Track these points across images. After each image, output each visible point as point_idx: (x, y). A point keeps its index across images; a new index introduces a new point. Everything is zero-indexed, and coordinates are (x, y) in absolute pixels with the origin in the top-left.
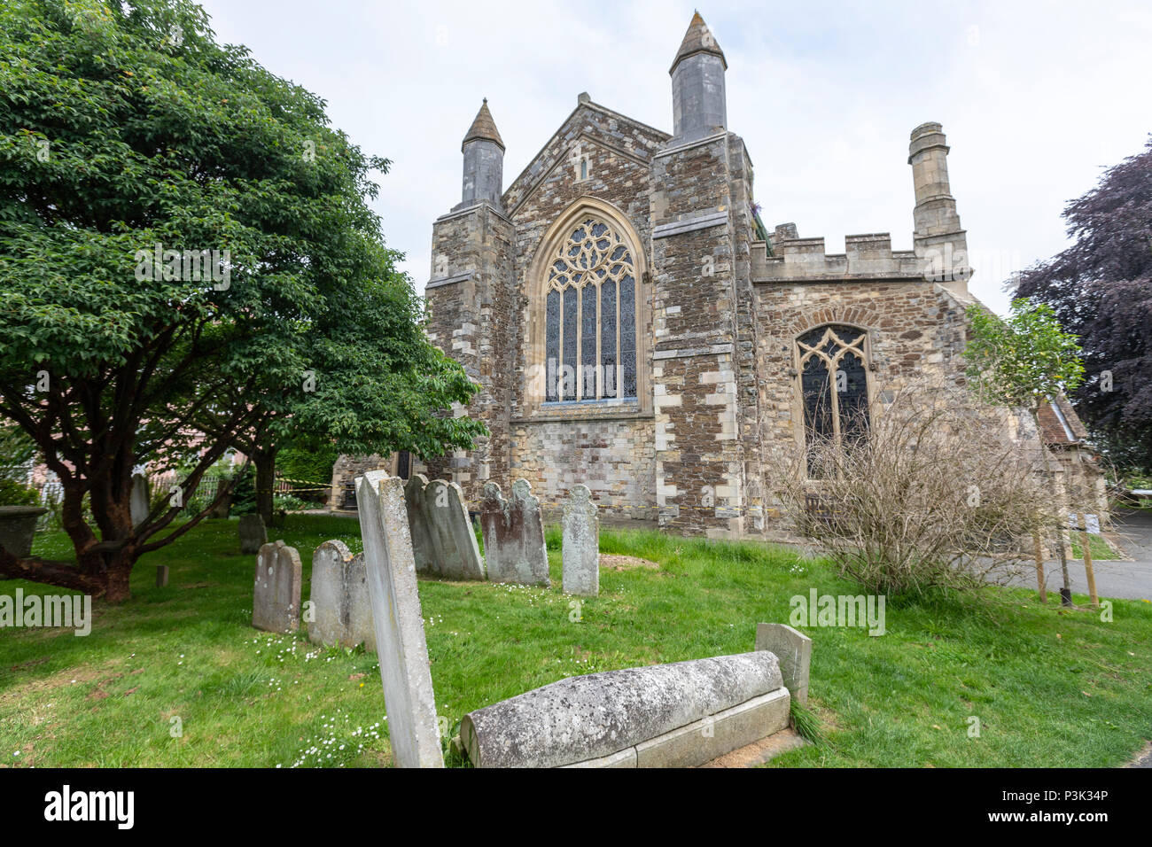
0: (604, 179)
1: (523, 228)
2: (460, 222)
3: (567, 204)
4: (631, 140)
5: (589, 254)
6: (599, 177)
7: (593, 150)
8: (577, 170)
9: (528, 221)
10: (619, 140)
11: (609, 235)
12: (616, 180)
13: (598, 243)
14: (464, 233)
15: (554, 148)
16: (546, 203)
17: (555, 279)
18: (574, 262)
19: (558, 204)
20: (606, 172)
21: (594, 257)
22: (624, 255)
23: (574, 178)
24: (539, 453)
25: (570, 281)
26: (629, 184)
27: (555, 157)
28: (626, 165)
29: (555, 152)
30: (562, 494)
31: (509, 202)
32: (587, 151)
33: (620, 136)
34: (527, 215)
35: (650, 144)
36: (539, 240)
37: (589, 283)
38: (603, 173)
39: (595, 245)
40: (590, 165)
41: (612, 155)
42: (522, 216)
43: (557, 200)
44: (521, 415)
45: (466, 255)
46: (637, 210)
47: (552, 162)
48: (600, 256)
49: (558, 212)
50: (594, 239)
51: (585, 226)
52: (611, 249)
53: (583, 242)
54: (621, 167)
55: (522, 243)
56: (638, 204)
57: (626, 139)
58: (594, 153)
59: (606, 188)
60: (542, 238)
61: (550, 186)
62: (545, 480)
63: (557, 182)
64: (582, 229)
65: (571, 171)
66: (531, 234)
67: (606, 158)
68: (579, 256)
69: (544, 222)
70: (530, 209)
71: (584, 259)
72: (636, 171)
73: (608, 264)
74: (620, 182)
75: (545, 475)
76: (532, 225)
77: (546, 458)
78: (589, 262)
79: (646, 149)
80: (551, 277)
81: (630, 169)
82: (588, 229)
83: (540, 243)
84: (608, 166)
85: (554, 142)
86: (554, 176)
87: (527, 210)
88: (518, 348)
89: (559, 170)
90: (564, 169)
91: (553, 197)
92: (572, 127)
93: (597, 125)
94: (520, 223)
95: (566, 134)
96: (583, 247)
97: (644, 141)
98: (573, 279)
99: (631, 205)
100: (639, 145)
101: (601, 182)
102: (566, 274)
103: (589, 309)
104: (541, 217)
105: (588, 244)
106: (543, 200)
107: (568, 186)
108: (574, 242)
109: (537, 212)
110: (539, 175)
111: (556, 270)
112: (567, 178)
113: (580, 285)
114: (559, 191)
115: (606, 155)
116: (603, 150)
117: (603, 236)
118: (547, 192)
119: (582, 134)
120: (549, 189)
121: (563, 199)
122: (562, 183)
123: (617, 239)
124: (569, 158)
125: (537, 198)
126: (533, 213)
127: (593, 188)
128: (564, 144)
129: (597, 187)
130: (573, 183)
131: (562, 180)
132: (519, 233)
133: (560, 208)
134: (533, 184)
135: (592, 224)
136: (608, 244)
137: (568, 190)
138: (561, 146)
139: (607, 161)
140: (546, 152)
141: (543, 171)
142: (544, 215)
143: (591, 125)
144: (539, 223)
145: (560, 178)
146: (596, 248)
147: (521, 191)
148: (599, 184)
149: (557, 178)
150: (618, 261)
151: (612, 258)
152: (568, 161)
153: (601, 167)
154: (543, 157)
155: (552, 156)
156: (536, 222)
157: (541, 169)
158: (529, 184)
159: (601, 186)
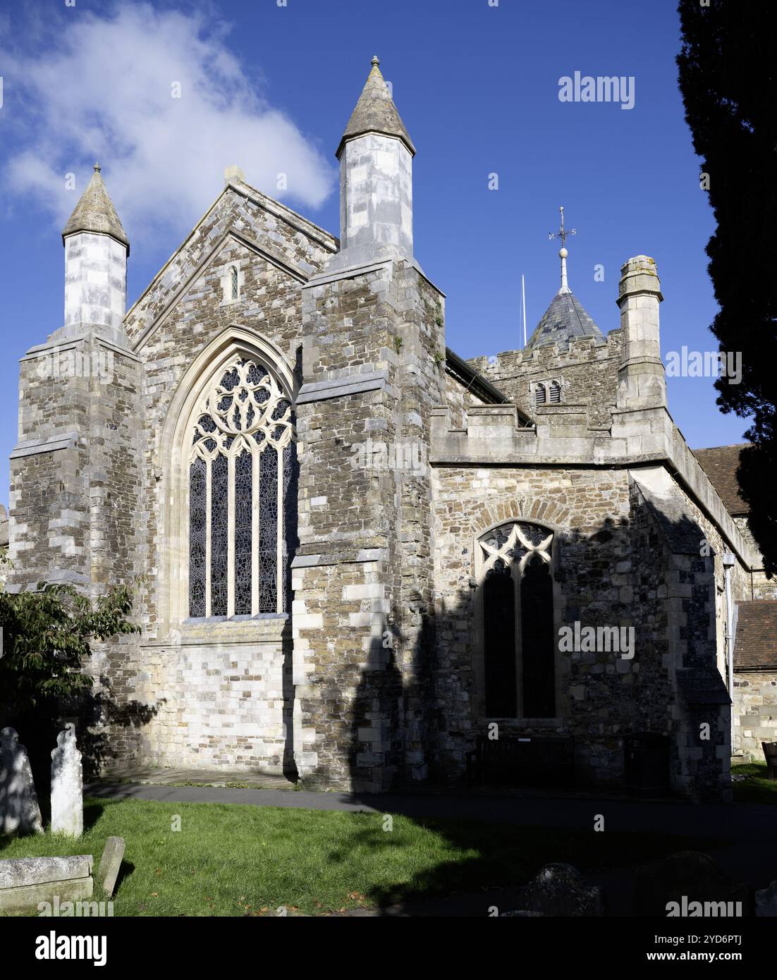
0: (260, 301)
1: (154, 367)
5: (244, 411)
6: (253, 298)
7: (245, 256)
9: (162, 356)
11: (268, 382)
12: (275, 305)
13: (256, 393)
15: (193, 248)
16: (184, 332)
17: (200, 443)
18: (224, 420)
19: (201, 334)
20: (263, 291)
21: (251, 414)
23: (221, 297)
24: (178, 688)
25: (220, 447)
27: (195, 263)
28: (288, 283)
29: (196, 255)
30: (207, 741)
32: (238, 257)
33: (281, 239)
34: (159, 347)
35: (318, 253)
36: (175, 385)
37: (244, 451)
38: (259, 292)
39: (251, 396)
40: (242, 279)
41: (270, 266)
42: (152, 350)
43: (199, 328)
44: (155, 636)
45: (64, 410)
47: (191, 270)
48: (258, 412)
49: (201, 346)
50: (250, 387)
51: (239, 366)
52: (272, 404)
53: (236, 390)
54: (281, 286)
55: (153, 390)
58: (247, 262)
59: (262, 316)
60: (179, 383)
62: (186, 725)
63: (199, 301)
64: (236, 371)
65: (216, 286)
66: (165, 377)
67: (262, 270)
68: (232, 411)
69: (181, 359)
71: (237, 417)
73: (268, 424)
74: (280, 307)
75: (186, 718)
76: (167, 362)
77: (188, 695)
79: (314, 260)
80: (196, 439)
81: (292, 290)
82: (243, 372)
83: (176, 391)
84: (264, 283)
85: (193, 241)
86: (194, 292)
87: (159, 341)
88: (150, 542)
89: (200, 282)
90: (208, 282)
91: (193, 323)
93: (251, 220)
94: (149, 359)
96: (236, 399)
97: (310, 249)
98: (224, 444)
100: (303, 253)
101: (255, 305)
102: (215, 435)
103: (244, 488)
104: (178, 352)
105: (244, 395)
106: (180, 326)
107: (212, 309)
108: (224, 391)
109: (173, 344)
110: (174, 289)
111: (201, 430)
112: (212, 296)
113: (232, 454)
114: (201, 318)
115: (261, 266)
116: (259, 259)
117: (262, 383)
118: (186, 315)
119: (231, 232)
120: (187, 312)
121: (207, 327)
122: (204, 303)
123: (280, 387)
124: (214, 266)
125: (173, 324)
126: (167, 345)
127: (246, 314)
128: (206, 244)
129: (250, 313)
130: (220, 304)
131: (206, 297)
132: (149, 373)
133: (202, 341)
134: (167, 301)
135: (247, 365)
136: (268, 396)
137: (212, 313)
138: (203, 247)
139: (263, 275)
140: (183, 256)
141: (179, 283)
142: (181, 348)
143: (242, 219)
144: (175, 360)
145: (202, 295)
146: (253, 401)
147: (151, 310)
148: (253, 308)
149: (198, 295)
150: (280, 421)
151: (273, 416)
152: (211, 269)
153: (256, 283)
154: (180, 262)
155: (191, 261)
156: (172, 360)
157: (177, 280)
158: (161, 301)
159: (255, 312)
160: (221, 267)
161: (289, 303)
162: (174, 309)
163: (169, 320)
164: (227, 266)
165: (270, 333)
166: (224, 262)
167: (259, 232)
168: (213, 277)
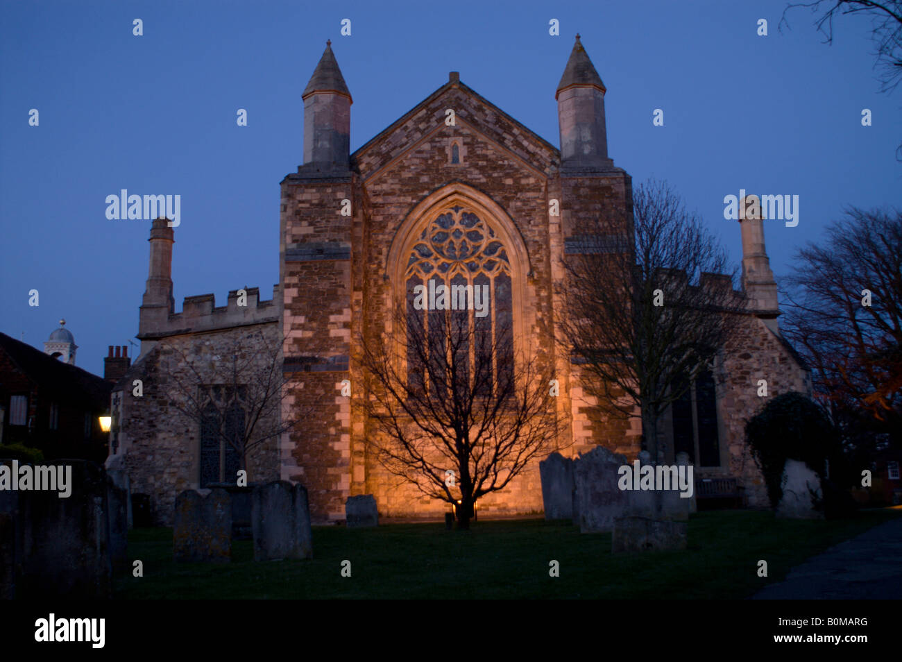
0: (482, 170)
1: (380, 200)
3: (436, 186)
4: (512, 139)
5: (457, 246)
6: (476, 166)
7: (467, 136)
8: (448, 151)
9: (386, 194)
10: (498, 134)
11: (481, 228)
12: (495, 175)
13: (468, 233)
15: (421, 120)
16: (410, 179)
17: (416, 265)
18: (439, 250)
19: (426, 183)
20: (485, 163)
21: (464, 248)
22: (499, 252)
23: (444, 159)
25: (435, 270)
26: (509, 181)
27: (422, 132)
28: (506, 162)
29: (422, 126)
32: (461, 134)
33: (500, 131)
34: (385, 187)
35: (531, 148)
36: (402, 217)
37: (459, 275)
38: (480, 163)
39: (464, 236)
40: (463, 151)
42: (378, 188)
43: (425, 179)
46: (519, 210)
47: (418, 136)
48: (471, 250)
49: (426, 193)
50: (461, 227)
51: (452, 211)
52: (484, 244)
53: (451, 230)
54: (500, 162)
55: (380, 218)
56: (519, 204)
57: (505, 135)
58: (468, 140)
59: (484, 180)
60: (406, 217)
61: (417, 161)
63: (426, 160)
64: (450, 214)
65: (441, 151)
66: (393, 210)
67: (483, 148)
69: (409, 199)
70: (390, 181)
71: (452, 248)
72: (517, 170)
73: (480, 258)
74: (500, 177)
76: (392, 199)
78: (458, 253)
79: (528, 152)
80: (412, 262)
81: (510, 167)
82: (457, 217)
84: (485, 157)
85: (420, 114)
86: (420, 152)
87: (385, 182)
90: (433, 147)
91: (419, 174)
93: (473, 112)
94: (377, 194)
96: (451, 235)
97: (525, 143)
99: (512, 204)
100: (519, 145)
101: (477, 172)
104: (403, 193)
105: (457, 233)
106: (406, 175)
107: (437, 167)
108: (439, 229)
109: (399, 187)
110: (401, 147)
111: (417, 255)
112: (437, 158)
113: (448, 276)
114: (428, 170)
117: (475, 228)
118: (413, 167)
120: (413, 165)
121: (432, 179)
122: (430, 162)
123: (492, 233)
124: (438, 137)
125: (399, 172)
126: (393, 187)
127: (469, 176)
128: (433, 119)
129: (473, 176)
130: (445, 166)
131: (432, 158)
132: (375, 206)
133: (428, 189)
134: (393, 154)
135: (460, 212)
136: (481, 237)
137: (437, 170)
138: (429, 121)
139: (484, 152)
140: (410, 124)
141: (407, 143)
142: (408, 191)
143: (465, 110)
144: (402, 199)
145: (429, 156)
146: (467, 240)
147: (378, 159)
148: (476, 175)
149: (425, 155)
150: (492, 258)
151: (485, 252)
152: (437, 139)
153: (478, 156)
154: (406, 128)
155: (417, 130)
156: (398, 198)
157: (404, 140)
158: (388, 153)
159: (477, 177)
160: (446, 139)
161: (508, 175)
162: (402, 161)
163: (396, 168)
164: (451, 139)
166: (448, 136)
167: (481, 121)
168: (438, 145)
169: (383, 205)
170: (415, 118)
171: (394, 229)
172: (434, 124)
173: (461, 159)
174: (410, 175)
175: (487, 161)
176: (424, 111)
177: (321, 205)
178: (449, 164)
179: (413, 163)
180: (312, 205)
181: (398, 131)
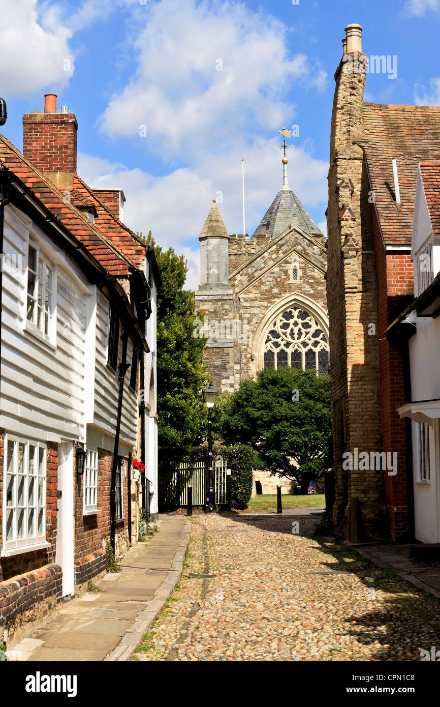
0: (311, 285)
1: (248, 304)
2: (220, 303)
5: (296, 331)
6: (307, 283)
7: (302, 263)
8: (291, 273)
9: (252, 300)
10: (321, 262)
11: (310, 320)
12: (319, 288)
13: (303, 324)
14: (223, 312)
15: (272, 253)
16: (266, 291)
17: (270, 343)
18: (285, 334)
19: (276, 294)
20: (312, 281)
21: (300, 334)
22: (321, 336)
23: (288, 278)
25: (282, 347)
27: (273, 260)
29: (274, 256)
31: (236, 283)
32: (298, 262)
33: (322, 260)
34: (251, 296)
36: (261, 315)
37: (297, 350)
38: (310, 281)
39: (300, 326)
40: (300, 273)
41: (316, 270)
42: (246, 296)
43: (275, 291)
47: (271, 263)
48: (304, 334)
49: (276, 300)
50: (300, 321)
51: (293, 310)
52: (312, 330)
53: (291, 321)
54: (323, 280)
55: (248, 316)
58: (303, 265)
59: (312, 292)
60: (264, 315)
61: (270, 279)
63: (276, 279)
64: (291, 312)
65: (286, 272)
66: (256, 310)
67: (312, 271)
68: (288, 331)
69: (265, 304)
70: (254, 291)
71: (292, 334)
73: (310, 340)
74: (323, 289)
76: (256, 303)
78: (296, 336)
80: (267, 342)
82: (296, 313)
83: (263, 318)
84: (313, 277)
85: (272, 249)
86: (272, 273)
87: (251, 292)
89: (276, 269)
90: (281, 271)
91: (272, 288)
92: (287, 242)
93: (306, 247)
94: (246, 300)
95: (282, 246)
96: (291, 326)
98: (284, 345)
101: (308, 286)
102: (279, 340)
104: (262, 300)
105: (296, 324)
106: (264, 288)
107: (283, 283)
108: (285, 320)
109: (260, 295)
110: (261, 270)
111: (271, 337)
112: (283, 277)
113: (289, 351)
114: (277, 285)
115: (311, 269)
116: (310, 266)
117: (306, 320)
118: (268, 283)
119: (294, 250)
120: (268, 282)
121: (280, 291)
122: (279, 280)
123: (317, 324)
124: (284, 263)
125: (260, 286)
126: (256, 295)
127: (303, 289)
128: (281, 252)
129: (305, 289)
130: (288, 282)
131: (280, 277)
132: (245, 307)
133: (278, 298)
134: (256, 275)
135: (298, 310)
136: (310, 327)
137: (283, 285)
138: (278, 253)
139: (313, 273)
140: (266, 255)
141: (264, 268)
142: (265, 299)
143: (301, 246)
144: (261, 303)
145: (278, 275)
146: (302, 328)
147: (246, 277)
148: (307, 287)
149: (275, 275)
150: (317, 339)
151: (313, 336)
152: (283, 265)
153: (308, 276)
154: (264, 257)
155: (271, 258)
156: (259, 303)
157: (263, 265)
158: (253, 274)
159: (308, 290)
160: (288, 265)
162: (261, 280)
163: (258, 283)
165: (317, 301)
166: (290, 263)
167: (311, 254)
168: (284, 268)
169: (250, 307)
170: (269, 251)
171: (257, 323)
172: (281, 255)
173: (298, 278)
174: (267, 288)
175: (315, 279)
176: (275, 246)
177: (215, 312)
178: (292, 281)
179: (268, 280)
180: (209, 312)
181: (259, 259)
